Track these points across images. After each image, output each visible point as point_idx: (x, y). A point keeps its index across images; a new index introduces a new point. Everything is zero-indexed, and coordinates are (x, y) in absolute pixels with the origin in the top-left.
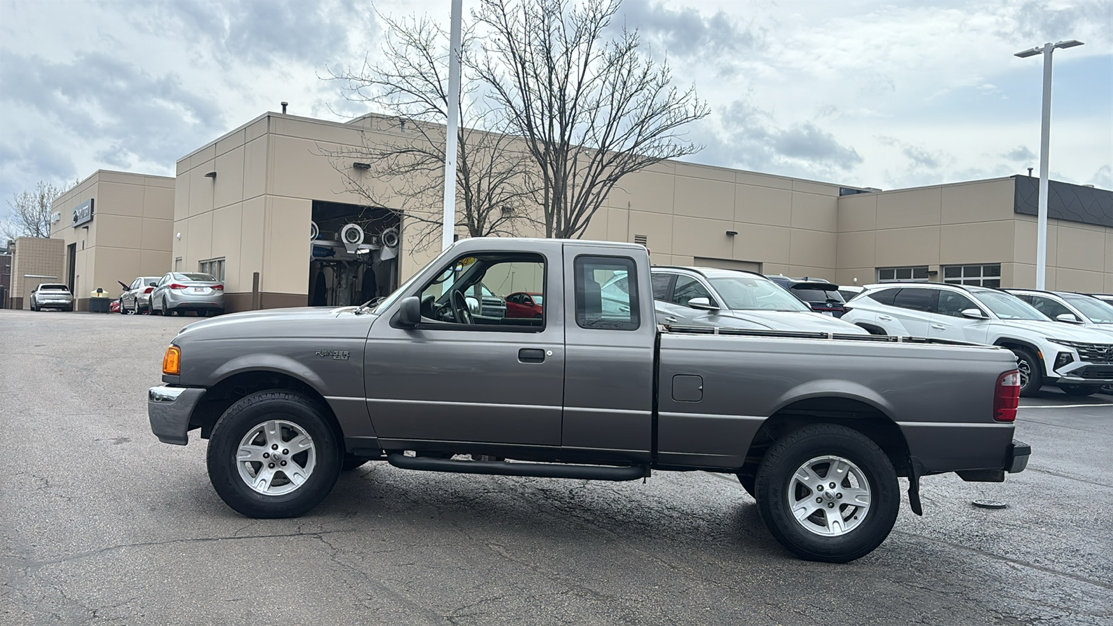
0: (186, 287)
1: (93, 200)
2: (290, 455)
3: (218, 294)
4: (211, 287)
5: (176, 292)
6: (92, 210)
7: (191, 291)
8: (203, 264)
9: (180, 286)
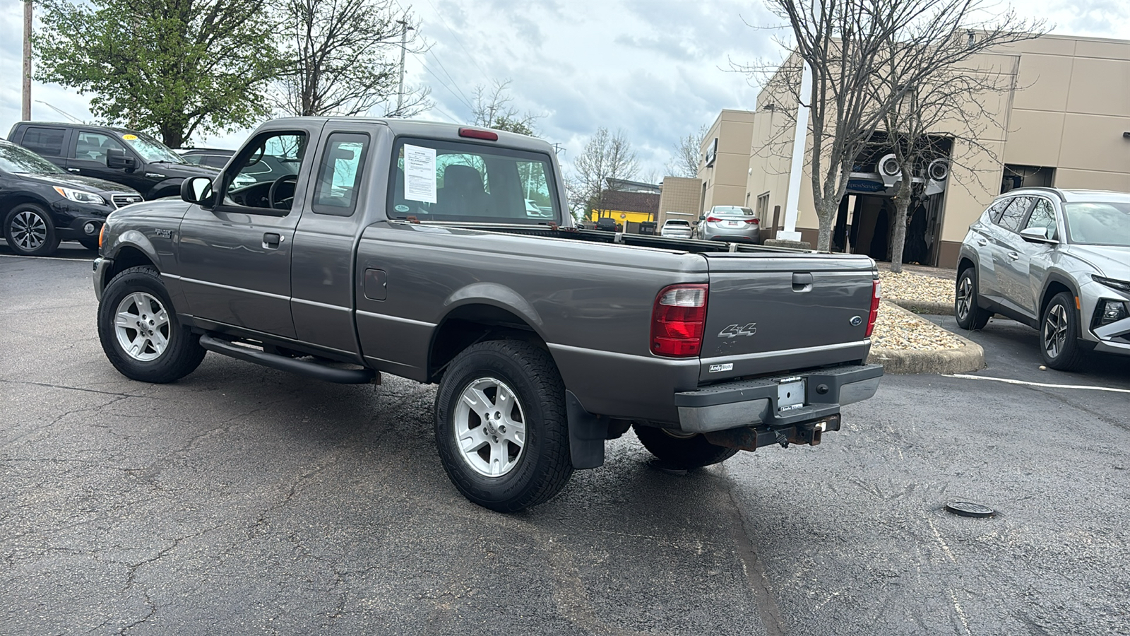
0: (721, 220)
1: (716, 140)
2: (155, 326)
3: (752, 228)
4: (745, 221)
5: (712, 225)
6: (715, 150)
7: (725, 224)
8: (761, 199)
9: (715, 219)
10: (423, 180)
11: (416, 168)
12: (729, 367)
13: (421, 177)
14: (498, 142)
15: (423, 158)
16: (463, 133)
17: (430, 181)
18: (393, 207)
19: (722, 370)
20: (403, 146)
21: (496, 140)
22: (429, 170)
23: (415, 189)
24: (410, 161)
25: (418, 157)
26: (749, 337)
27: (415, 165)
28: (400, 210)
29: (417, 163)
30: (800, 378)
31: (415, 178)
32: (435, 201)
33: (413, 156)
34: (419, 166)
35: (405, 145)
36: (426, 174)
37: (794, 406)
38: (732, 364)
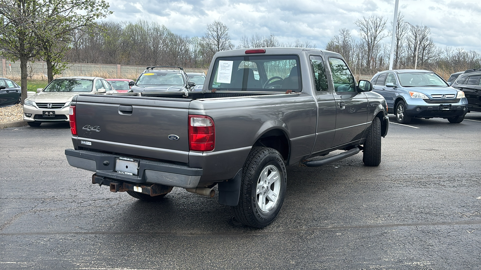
10: (225, 74)
11: (224, 70)
12: (90, 144)
13: (225, 73)
14: (266, 54)
15: (227, 65)
16: (247, 52)
17: (229, 75)
18: (212, 85)
19: (87, 144)
21: (265, 53)
22: (229, 70)
23: (222, 78)
24: (221, 67)
25: (225, 65)
26: (97, 132)
27: (223, 69)
28: (214, 87)
29: (224, 67)
30: (132, 160)
31: (222, 74)
32: (229, 83)
33: (223, 65)
34: (225, 69)
35: (220, 61)
36: (227, 72)
37: (127, 173)
38: (91, 143)
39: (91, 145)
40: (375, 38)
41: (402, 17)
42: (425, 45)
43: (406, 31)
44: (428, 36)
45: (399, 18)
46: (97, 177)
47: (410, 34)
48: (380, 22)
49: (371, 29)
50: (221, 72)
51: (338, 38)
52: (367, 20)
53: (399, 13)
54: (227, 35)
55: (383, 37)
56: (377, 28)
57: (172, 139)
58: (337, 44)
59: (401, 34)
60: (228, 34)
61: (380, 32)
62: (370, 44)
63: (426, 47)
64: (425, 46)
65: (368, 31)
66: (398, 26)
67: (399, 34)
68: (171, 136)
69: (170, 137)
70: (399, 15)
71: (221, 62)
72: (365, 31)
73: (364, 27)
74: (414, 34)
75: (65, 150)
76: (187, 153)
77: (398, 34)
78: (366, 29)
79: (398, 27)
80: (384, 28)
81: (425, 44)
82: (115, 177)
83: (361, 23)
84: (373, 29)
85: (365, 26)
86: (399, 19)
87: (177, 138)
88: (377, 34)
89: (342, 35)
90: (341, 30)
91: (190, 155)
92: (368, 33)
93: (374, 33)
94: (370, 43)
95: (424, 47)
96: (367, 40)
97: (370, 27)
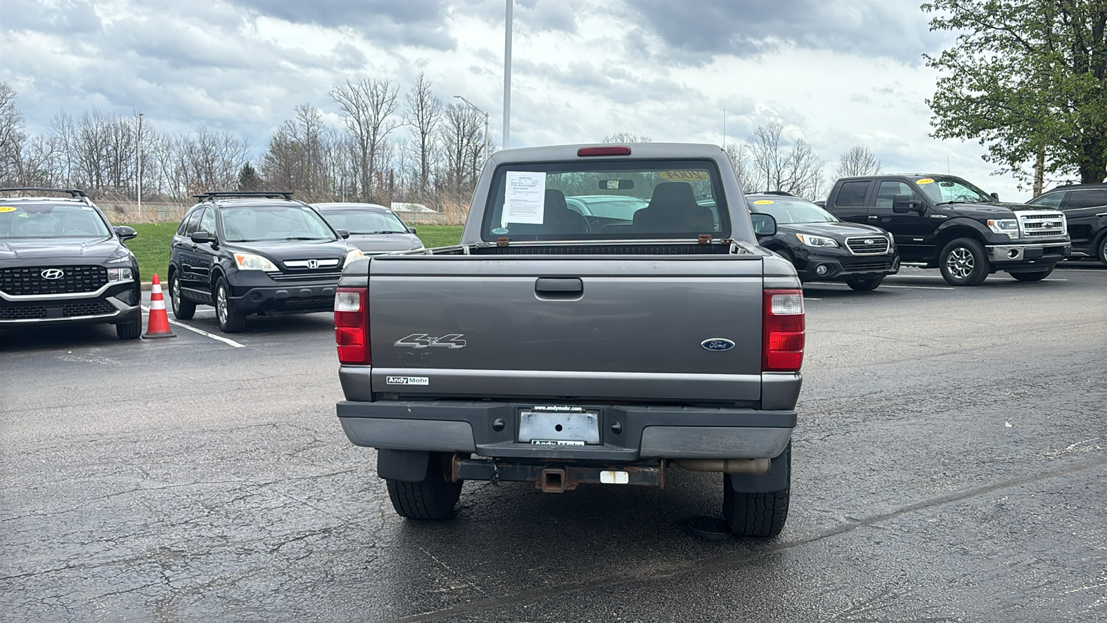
10: (527, 203)
11: (520, 192)
12: (425, 381)
13: (526, 201)
15: (529, 182)
16: (582, 152)
17: (536, 204)
18: (489, 230)
19: (410, 383)
20: (506, 173)
21: (630, 154)
22: (537, 192)
23: (516, 212)
24: (513, 186)
25: (522, 182)
26: (455, 349)
27: (519, 190)
28: (497, 233)
29: (522, 187)
30: (580, 409)
31: (518, 202)
32: (541, 222)
33: (518, 181)
34: (524, 190)
35: (508, 172)
36: (531, 197)
37: (564, 443)
38: (427, 379)
39: (427, 383)
40: (375, 129)
41: (428, 84)
42: (477, 146)
43: (438, 116)
44: (481, 129)
45: (422, 87)
46: (465, 464)
47: (447, 122)
48: (385, 93)
49: (365, 109)
50: (514, 197)
51: (294, 125)
52: (356, 87)
53: (422, 76)
54: (11, 107)
55: (393, 127)
56: (379, 107)
57: (714, 348)
58: (293, 139)
59: (429, 122)
60: (15, 108)
61: (385, 116)
62: (366, 142)
63: (479, 151)
64: (478, 148)
65: (359, 112)
66: (422, 104)
67: (424, 121)
68: (709, 343)
69: (707, 344)
70: (422, 80)
71: (510, 175)
72: (354, 111)
73: (349, 102)
74: (455, 122)
75: (337, 405)
76: (756, 378)
77: (422, 121)
78: (355, 108)
79: (420, 106)
80: (394, 106)
81: (477, 144)
82: (555, 454)
83: (342, 94)
84: (370, 109)
85: (351, 101)
86: (422, 90)
87: (729, 345)
88: (380, 120)
89: (303, 119)
90: (299, 108)
91: (765, 382)
92: (359, 118)
93: (373, 118)
94: (365, 138)
95: (475, 151)
96: (359, 133)
97: (363, 105)
